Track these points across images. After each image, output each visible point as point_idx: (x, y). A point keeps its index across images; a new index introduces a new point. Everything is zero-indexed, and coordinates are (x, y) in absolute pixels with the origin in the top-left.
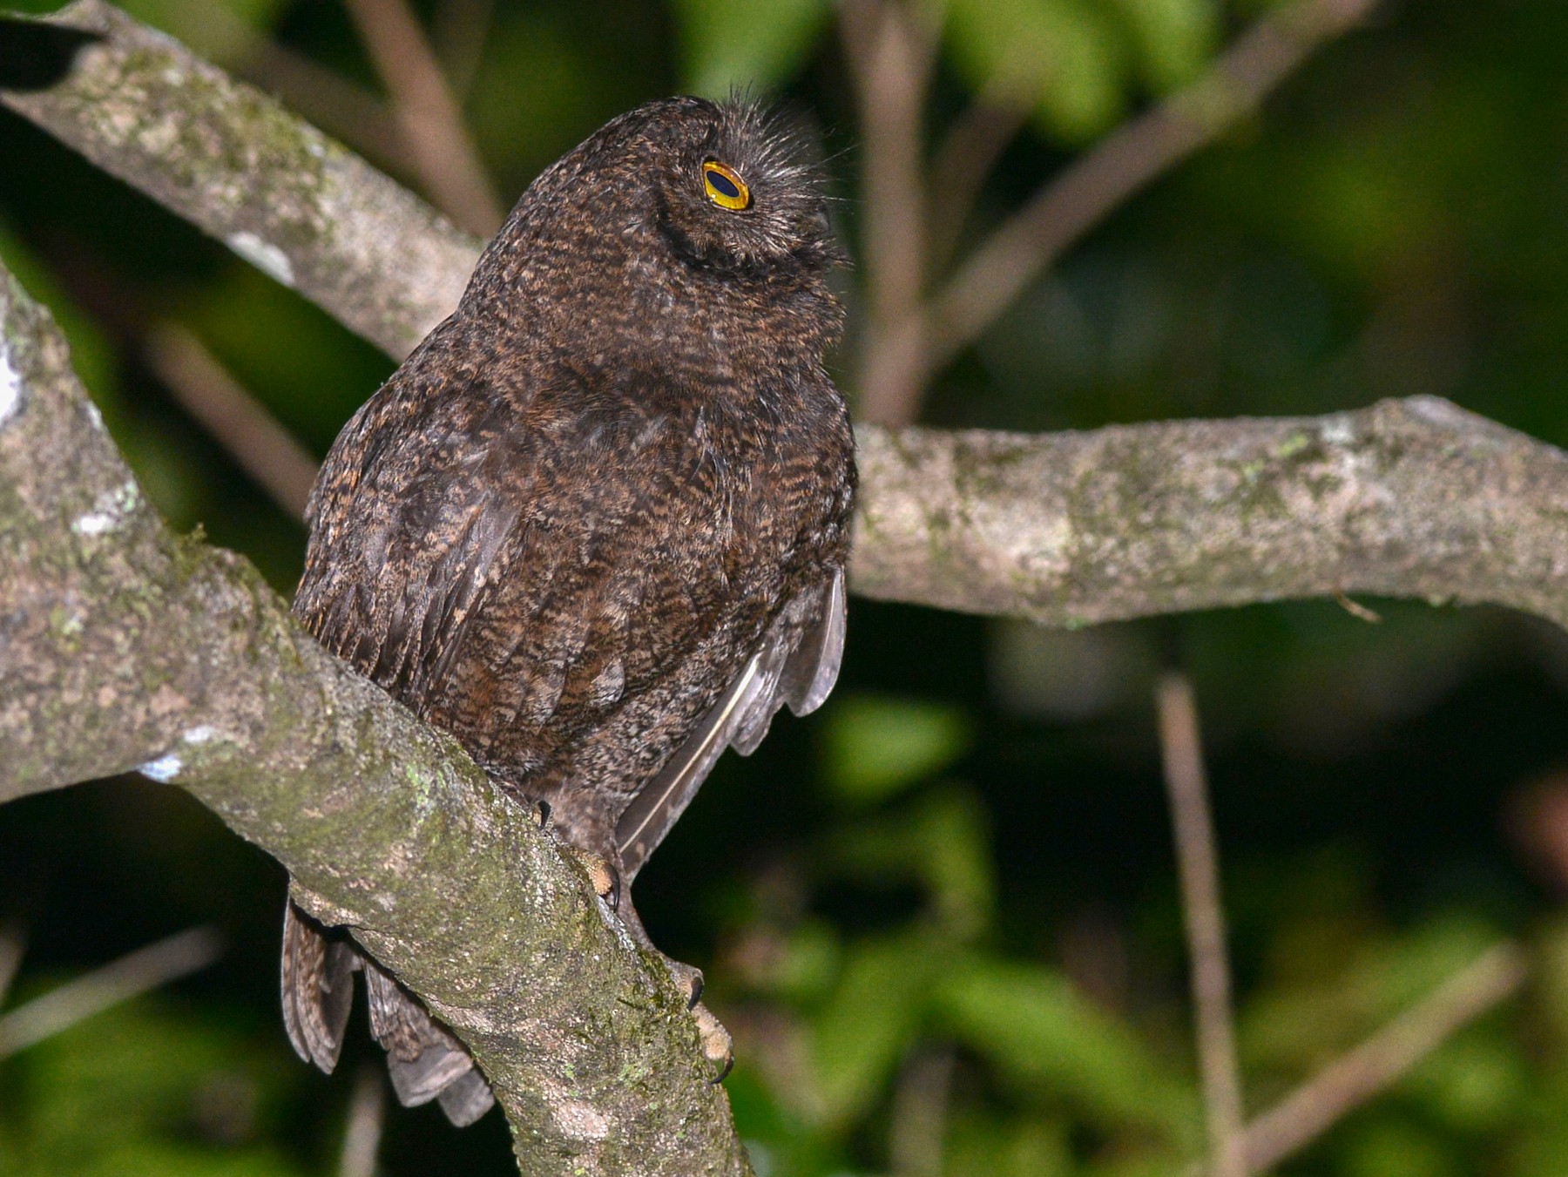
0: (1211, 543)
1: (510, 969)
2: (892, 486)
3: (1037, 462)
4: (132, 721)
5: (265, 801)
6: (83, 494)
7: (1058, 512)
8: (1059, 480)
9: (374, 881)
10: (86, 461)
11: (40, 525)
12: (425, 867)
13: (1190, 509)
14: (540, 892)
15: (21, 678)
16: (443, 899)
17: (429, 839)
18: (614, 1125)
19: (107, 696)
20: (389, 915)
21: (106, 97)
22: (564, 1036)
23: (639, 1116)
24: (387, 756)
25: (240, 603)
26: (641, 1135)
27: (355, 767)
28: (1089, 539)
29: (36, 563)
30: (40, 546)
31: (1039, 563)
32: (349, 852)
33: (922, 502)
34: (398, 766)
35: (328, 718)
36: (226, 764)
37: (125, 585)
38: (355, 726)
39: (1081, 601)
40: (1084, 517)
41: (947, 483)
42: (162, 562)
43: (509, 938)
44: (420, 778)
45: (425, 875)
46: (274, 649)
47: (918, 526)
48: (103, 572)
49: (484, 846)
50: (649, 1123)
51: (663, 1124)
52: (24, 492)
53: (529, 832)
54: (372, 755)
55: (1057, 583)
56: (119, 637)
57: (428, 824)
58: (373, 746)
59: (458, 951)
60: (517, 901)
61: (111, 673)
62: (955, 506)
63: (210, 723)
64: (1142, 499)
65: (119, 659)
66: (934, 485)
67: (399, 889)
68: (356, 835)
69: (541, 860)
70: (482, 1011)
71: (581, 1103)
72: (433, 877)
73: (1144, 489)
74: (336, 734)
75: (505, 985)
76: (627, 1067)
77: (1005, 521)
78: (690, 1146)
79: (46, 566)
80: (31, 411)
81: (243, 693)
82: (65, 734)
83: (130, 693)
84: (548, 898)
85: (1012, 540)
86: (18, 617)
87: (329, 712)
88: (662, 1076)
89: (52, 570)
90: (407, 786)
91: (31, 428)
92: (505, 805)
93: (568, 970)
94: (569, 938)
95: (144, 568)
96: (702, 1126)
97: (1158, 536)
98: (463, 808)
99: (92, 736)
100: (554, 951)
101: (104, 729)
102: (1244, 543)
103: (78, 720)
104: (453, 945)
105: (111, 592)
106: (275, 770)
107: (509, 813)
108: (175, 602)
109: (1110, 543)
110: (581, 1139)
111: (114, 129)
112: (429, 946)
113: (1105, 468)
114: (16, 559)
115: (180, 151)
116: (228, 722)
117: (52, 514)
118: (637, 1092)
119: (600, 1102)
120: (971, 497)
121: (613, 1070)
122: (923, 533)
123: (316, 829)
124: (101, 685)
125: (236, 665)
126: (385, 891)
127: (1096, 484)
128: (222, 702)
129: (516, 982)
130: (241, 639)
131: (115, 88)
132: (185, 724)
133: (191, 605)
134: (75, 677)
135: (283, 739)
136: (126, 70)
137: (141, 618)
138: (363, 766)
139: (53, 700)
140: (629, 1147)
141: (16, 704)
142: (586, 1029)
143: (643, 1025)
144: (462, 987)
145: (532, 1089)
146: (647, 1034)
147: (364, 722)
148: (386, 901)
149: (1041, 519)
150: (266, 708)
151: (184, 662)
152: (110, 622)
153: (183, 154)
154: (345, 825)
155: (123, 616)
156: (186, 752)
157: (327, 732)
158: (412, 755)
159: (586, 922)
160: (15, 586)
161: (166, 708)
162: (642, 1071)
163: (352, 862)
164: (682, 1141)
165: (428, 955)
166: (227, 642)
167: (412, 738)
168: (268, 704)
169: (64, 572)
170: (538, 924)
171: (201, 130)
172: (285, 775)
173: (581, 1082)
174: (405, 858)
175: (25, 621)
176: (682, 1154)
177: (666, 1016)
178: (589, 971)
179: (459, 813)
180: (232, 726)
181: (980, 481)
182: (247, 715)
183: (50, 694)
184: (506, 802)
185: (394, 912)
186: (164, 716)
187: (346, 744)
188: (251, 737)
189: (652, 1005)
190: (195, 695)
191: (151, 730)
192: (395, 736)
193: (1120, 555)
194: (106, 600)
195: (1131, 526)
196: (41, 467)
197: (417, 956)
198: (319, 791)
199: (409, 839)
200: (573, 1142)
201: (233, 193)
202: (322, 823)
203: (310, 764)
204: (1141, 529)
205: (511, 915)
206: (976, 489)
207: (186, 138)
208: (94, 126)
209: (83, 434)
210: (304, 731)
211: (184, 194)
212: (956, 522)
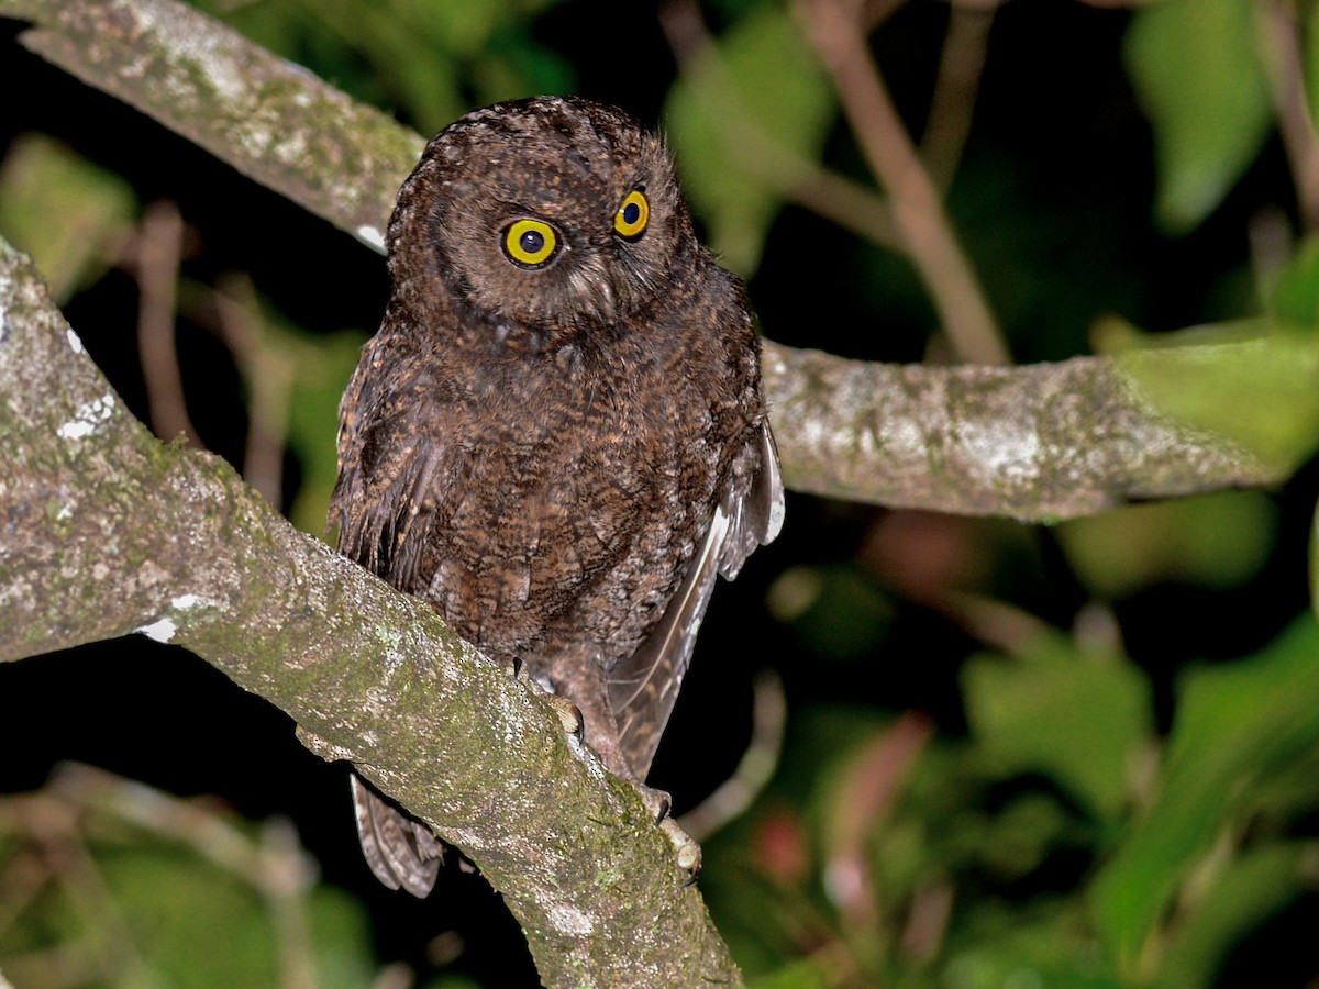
0: (1152, 449)
1: (487, 794)
2: (896, 413)
3: (1014, 389)
4: (124, 592)
5: (250, 655)
6: (65, 405)
7: (1029, 428)
8: (1030, 402)
9: (356, 722)
10: (65, 378)
11: (30, 431)
12: (399, 710)
13: (1134, 422)
14: (509, 730)
15: (25, 557)
16: (419, 736)
17: (401, 686)
18: (597, 922)
19: (101, 571)
20: (374, 750)
21: (246, 119)
22: (543, 849)
23: (616, 915)
24: (356, 618)
25: (214, 494)
26: (621, 931)
27: (326, 627)
28: (1054, 450)
29: (32, 463)
30: (34, 450)
31: (1013, 470)
32: (330, 698)
33: (921, 425)
34: (367, 626)
35: (298, 587)
36: (212, 626)
37: (107, 479)
38: (324, 594)
39: (1051, 500)
40: (1050, 431)
41: (940, 408)
42: (139, 460)
43: (483, 768)
44: (389, 636)
45: (401, 716)
46: (247, 530)
47: (917, 445)
48: (88, 469)
49: (454, 692)
50: (627, 920)
51: (639, 921)
52: (14, 405)
53: (497, 680)
54: (342, 617)
55: (1029, 486)
56: (104, 522)
57: (398, 674)
58: (342, 610)
59: (440, 780)
60: (488, 737)
61: (101, 552)
62: (947, 427)
63: (194, 593)
64: (1097, 415)
65: (106, 540)
66: (931, 410)
67: (379, 728)
68: (335, 684)
69: (510, 704)
70: (471, 830)
71: (567, 904)
72: (409, 717)
73: (1098, 407)
74: (307, 600)
75: (486, 808)
76: (601, 874)
77: (987, 437)
78: (666, 939)
79: (40, 465)
80: (13, 338)
81: (221, 567)
82: (65, 604)
83: (120, 568)
84: (518, 735)
85: (993, 452)
86: (22, 508)
87: (300, 582)
88: (634, 880)
89: (46, 469)
90: (377, 643)
91: (14, 352)
92: (475, 659)
93: (539, 794)
94: (538, 768)
95: (122, 465)
96: (675, 922)
97: (1109, 444)
98: (432, 661)
99: (89, 604)
100: (527, 778)
101: (100, 598)
102: (1180, 448)
103: (76, 591)
104: (434, 775)
105: (96, 485)
106: (256, 630)
107: (478, 666)
108: (152, 493)
109: (1071, 452)
110: (572, 935)
111: (255, 144)
112: (416, 777)
113: (1067, 391)
114: (16, 461)
115: (309, 160)
116: (209, 591)
117: (39, 422)
118: (612, 895)
119: (582, 903)
120: (960, 419)
121: (589, 876)
122: (922, 450)
123: (299, 679)
124: (95, 563)
125: (213, 544)
126: (367, 730)
127: (1060, 404)
128: (202, 574)
129: (495, 805)
130: (216, 523)
131: (254, 110)
132: (170, 593)
133: (168, 496)
134: (71, 556)
135: (260, 605)
136: (262, 96)
137: (124, 506)
138: (334, 626)
139: (53, 576)
140: (614, 940)
141: (21, 579)
142: (561, 842)
143: (613, 839)
144: (449, 809)
145: (526, 895)
146: (617, 846)
147: (334, 591)
148: (370, 738)
149: (1015, 434)
150: (242, 579)
151: (164, 542)
152: (96, 510)
153: (312, 162)
154: (323, 675)
155: (107, 505)
156: (176, 617)
157: (298, 598)
158: (381, 617)
159: (555, 754)
160: (19, 483)
161: (154, 581)
162: (615, 876)
163: (334, 706)
164: (658, 934)
165: (416, 784)
166: (202, 525)
167: (382, 604)
168: (243, 576)
169: (55, 469)
170: (509, 756)
171: (325, 142)
172: (264, 635)
173: (563, 888)
174: (380, 702)
175: (27, 512)
176: (659, 946)
177: (634, 832)
178: (559, 794)
179: (428, 665)
180: (213, 594)
181: (967, 406)
182: (227, 585)
183: (50, 570)
184: (476, 657)
185: (378, 747)
186: (152, 587)
187: (317, 607)
188: (231, 603)
189: (620, 823)
190: (175, 569)
191: (142, 599)
192: (364, 602)
193: (1079, 461)
194: (93, 492)
195: (1087, 437)
196: (26, 384)
197: (407, 784)
198: (297, 647)
199: (382, 687)
200: (566, 938)
201: (353, 193)
202: (302, 673)
203: (285, 624)
204: (1096, 440)
205: (483, 748)
206: (964, 412)
207: (313, 149)
208: (239, 142)
209: (62, 356)
210: (278, 598)
211: (315, 196)
212: (948, 440)
